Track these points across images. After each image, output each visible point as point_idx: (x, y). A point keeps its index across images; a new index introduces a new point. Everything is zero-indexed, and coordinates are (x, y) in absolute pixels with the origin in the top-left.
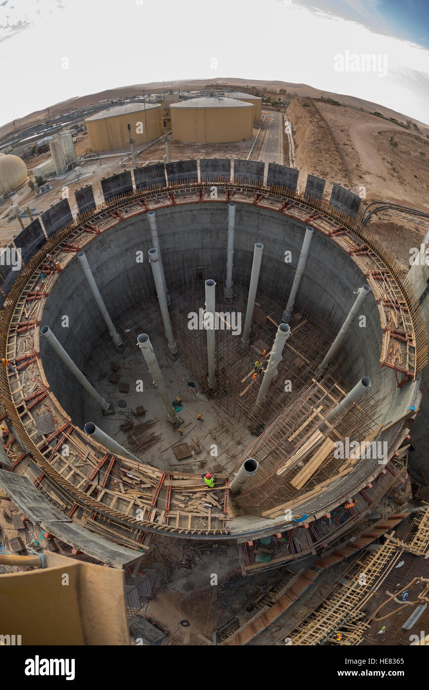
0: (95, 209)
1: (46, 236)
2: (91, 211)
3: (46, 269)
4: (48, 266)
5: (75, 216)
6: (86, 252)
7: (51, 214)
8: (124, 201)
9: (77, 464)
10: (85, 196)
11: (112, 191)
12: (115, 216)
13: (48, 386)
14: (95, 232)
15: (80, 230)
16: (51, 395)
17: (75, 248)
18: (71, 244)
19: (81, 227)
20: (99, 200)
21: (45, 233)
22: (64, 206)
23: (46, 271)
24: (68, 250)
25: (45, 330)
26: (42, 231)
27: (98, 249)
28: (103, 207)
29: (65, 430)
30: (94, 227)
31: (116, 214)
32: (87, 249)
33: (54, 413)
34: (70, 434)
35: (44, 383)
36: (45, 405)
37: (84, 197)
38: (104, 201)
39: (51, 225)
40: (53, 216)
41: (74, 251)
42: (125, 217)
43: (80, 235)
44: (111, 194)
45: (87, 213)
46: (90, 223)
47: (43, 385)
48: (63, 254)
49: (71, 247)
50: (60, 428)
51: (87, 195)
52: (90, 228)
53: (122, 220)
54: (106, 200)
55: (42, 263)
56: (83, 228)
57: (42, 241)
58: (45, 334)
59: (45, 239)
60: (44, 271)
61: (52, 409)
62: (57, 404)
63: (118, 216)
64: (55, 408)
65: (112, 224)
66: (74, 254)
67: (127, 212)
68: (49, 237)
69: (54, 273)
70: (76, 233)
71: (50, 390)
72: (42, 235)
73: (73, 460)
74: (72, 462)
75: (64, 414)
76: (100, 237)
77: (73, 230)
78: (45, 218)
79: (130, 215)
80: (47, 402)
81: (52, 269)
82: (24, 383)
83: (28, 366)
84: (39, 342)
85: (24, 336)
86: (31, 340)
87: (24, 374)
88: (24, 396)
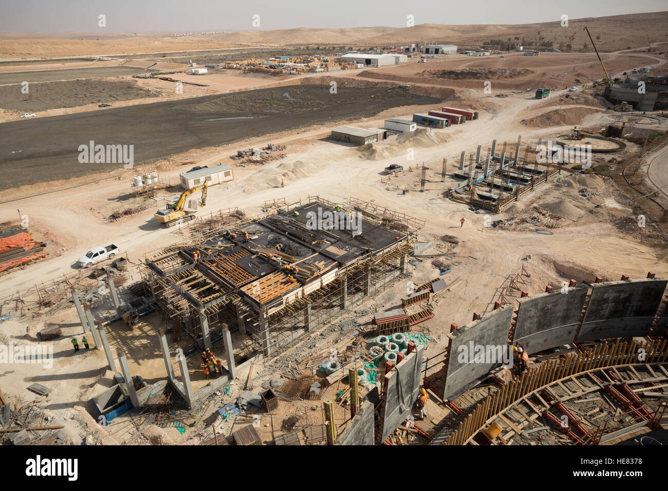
82: (529, 434)
83: (563, 433)
84: (620, 441)
85: (610, 405)
86: (613, 424)
87: (544, 428)
88: (508, 441)
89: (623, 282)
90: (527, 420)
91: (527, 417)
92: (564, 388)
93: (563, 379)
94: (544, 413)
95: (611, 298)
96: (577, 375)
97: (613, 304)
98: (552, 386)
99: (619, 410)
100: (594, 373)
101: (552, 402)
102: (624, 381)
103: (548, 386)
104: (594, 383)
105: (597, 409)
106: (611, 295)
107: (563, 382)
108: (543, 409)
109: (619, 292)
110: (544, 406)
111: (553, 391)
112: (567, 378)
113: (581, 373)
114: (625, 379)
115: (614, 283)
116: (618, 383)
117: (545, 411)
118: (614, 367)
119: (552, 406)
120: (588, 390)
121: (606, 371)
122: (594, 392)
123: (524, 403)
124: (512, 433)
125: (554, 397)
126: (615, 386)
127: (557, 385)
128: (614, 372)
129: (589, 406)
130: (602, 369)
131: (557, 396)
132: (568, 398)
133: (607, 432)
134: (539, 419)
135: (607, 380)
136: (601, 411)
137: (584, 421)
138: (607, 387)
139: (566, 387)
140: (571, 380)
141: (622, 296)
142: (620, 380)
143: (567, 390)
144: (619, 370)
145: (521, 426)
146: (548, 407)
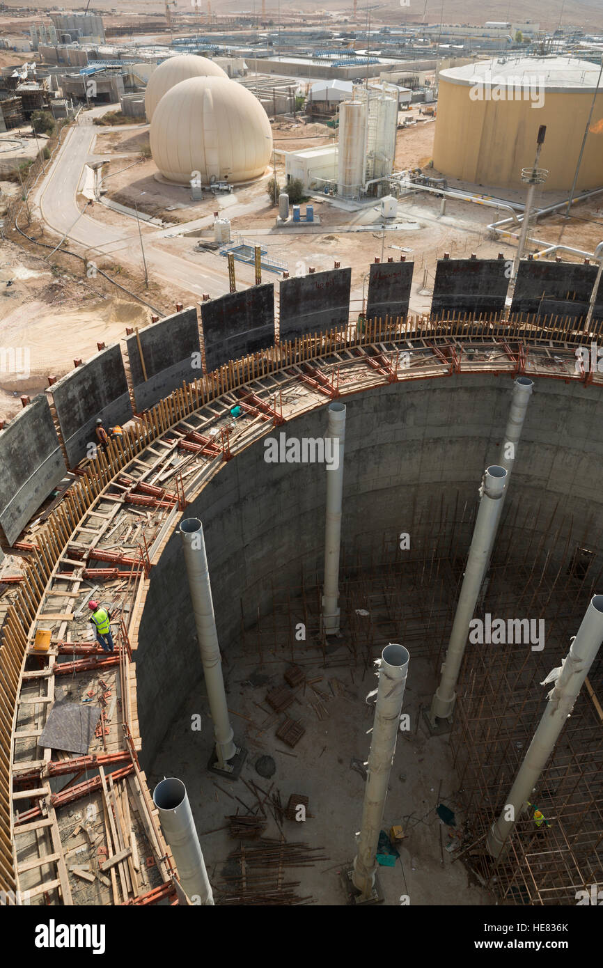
0: (405, 321)
1: (277, 331)
2: (394, 321)
3: (251, 401)
4: (257, 399)
5: (353, 318)
6: (349, 405)
7: (306, 288)
8: (472, 330)
9: (78, 870)
10: (392, 281)
11: (456, 295)
12: (442, 356)
13: (134, 645)
14: (386, 374)
15: (356, 353)
16: (130, 670)
17: (328, 388)
18: (325, 377)
19: (359, 347)
20: (420, 303)
21: (277, 325)
22: (337, 284)
23: (250, 408)
24: (315, 386)
25: (192, 528)
26: (272, 316)
27: (376, 411)
28: (422, 323)
29: (110, 766)
30: (387, 360)
31: (447, 352)
32: (353, 401)
33: (112, 711)
34: (115, 781)
35: (130, 636)
36: (102, 684)
37: (388, 284)
38: (428, 310)
39: (296, 312)
40: (309, 296)
41: (323, 394)
42: (464, 368)
43: (351, 366)
44: (450, 300)
45: (383, 322)
46: (380, 349)
47: (126, 637)
48: (301, 390)
49: (323, 382)
50: (101, 754)
51: (397, 282)
52: (379, 360)
53: (454, 372)
54: (435, 309)
55: (245, 385)
56: (363, 352)
57: (263, 339)
58: (187, 534)
59: (273, 336)
60: (243, 404)
61: (112, 701)
62: (132, 696)
63: (450, 361)
64: (121, 704)
65: (430, 373)
66: (324, 400)
67: (471, 357)
68: (282, 336)
69: (263, 420)
70: (343, 355)
71: (134, 656)
72: (268, 325)
73: (78, 851)
74: (71, 853)
75: (134, 726)
76: (392, 389)
77: (340, 346)
78: (289, 292)
79: (475, 368)
80: (109, 678)
81: (263, 409)
82: (83, 611)
83: (114, 580)
84: (165, 544)
85: (138, 515)
86: (151, 532)
87: (93, 591)
88: (65, 638)
89: (78, 369)
90: (71, 597)
91: (69, 594)
92: (88, 530)
93: (81, 522)
94: (84, 576)
95: (77, 394)
96: (92, 506)
97: (83, 400)
98: (74, 539)
99: (149, 514)
100: (107, 491)
101: (85, 556)
102: (137, 480)
103: (70, 542)
104: (113, 502)
105: (131, 528)
106: (75, 391)
107: (83, 526)
108: (80, 571)
109: (80, 383)
110: (79, 567)
111: (78, 544)
112: (84, 517)
113: (95, 501)
114: (137, 477)
115: (70, 375)
116: (134, 486)
117: (84, 572)
118: (121, 472)
119: (87, 561)
120: (111, 515)
121: (117, 481)
122: (118, 512)
123: (57, 581)
124: (64, 625)
125: (83, 549)
126: (133, 491)
127: (79, 533)
128: (125, 477)
129: (122, 531)
130: (111, 482)
131: (86, 546)
132: (97, 538)
133: (150, 545)
134: (82, 585)
135: (123, 491)
136: (135, 527)
137: (126, 551)
138: (126, 498)
139: (90, 528)
140: (89, 517)
141: (87, 385)
142: (134, 482)
143: (92, 531)
144: (128, 471)
145: (69, 609)
146: (83, 564)
